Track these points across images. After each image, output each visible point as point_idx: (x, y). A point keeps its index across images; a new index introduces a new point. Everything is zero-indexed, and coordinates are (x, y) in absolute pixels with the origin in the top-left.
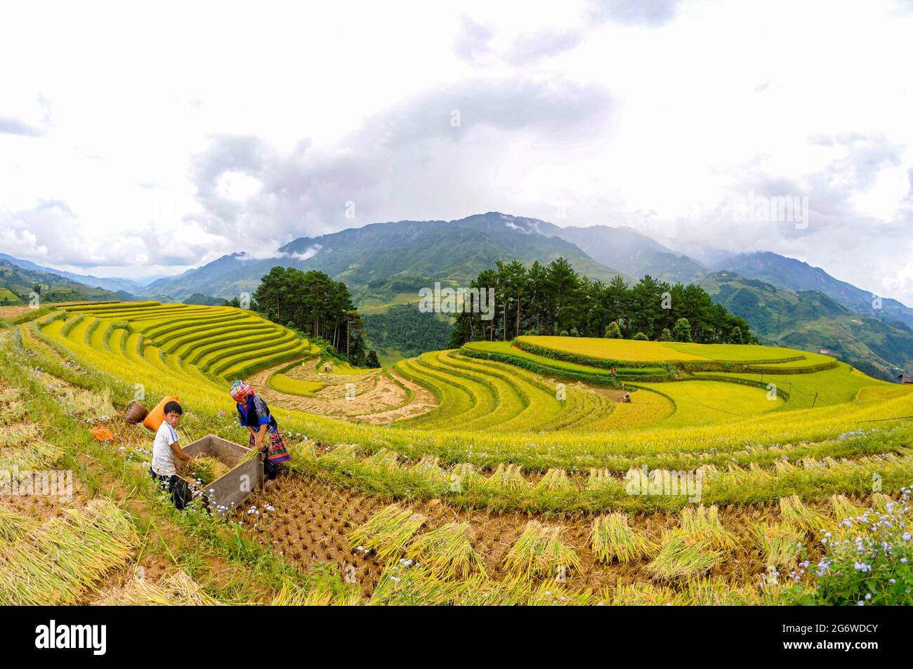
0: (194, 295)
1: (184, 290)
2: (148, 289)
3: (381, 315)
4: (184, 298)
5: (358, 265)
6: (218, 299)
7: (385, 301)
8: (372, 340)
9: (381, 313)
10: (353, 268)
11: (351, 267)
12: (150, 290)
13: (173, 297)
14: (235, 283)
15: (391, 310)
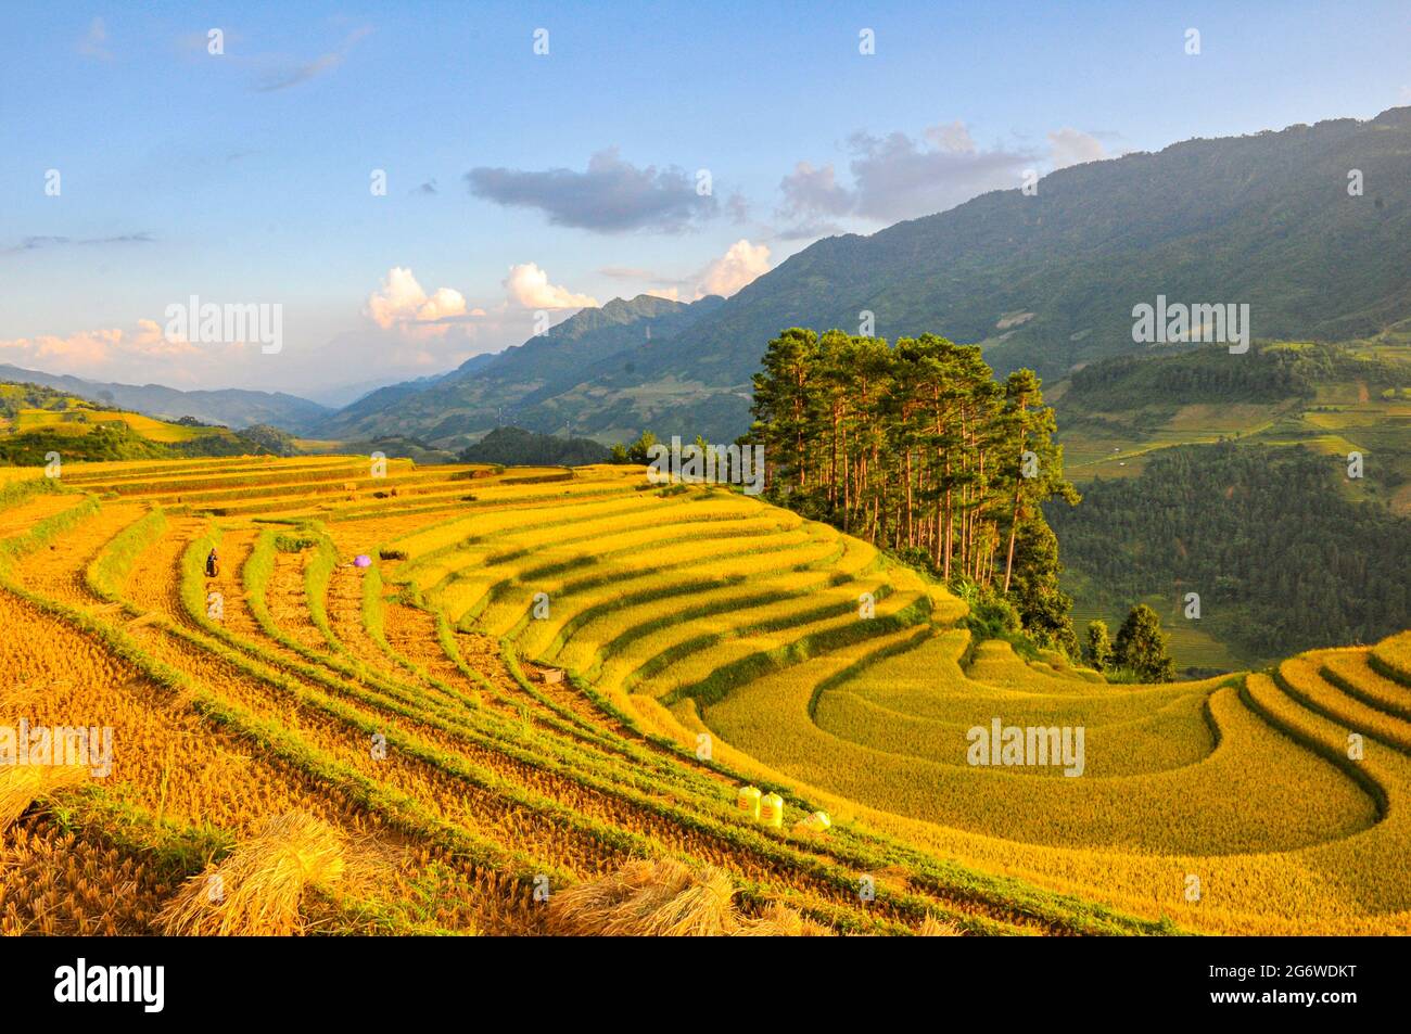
0: (496, 432)
1: (460, 418)
2: (345, 418)
3: (1120, 484)
4: (463, 441)
5: (1029, 315)
6: (571, 442)
7: (1133, 435)
8: (1090, 572)
9: (1118, 474)
10: (1014, 327)
11: (1004, 323)
12: (354, 420)
13: (429, 439)
14: (627, 392)
15: (1154, 463)
